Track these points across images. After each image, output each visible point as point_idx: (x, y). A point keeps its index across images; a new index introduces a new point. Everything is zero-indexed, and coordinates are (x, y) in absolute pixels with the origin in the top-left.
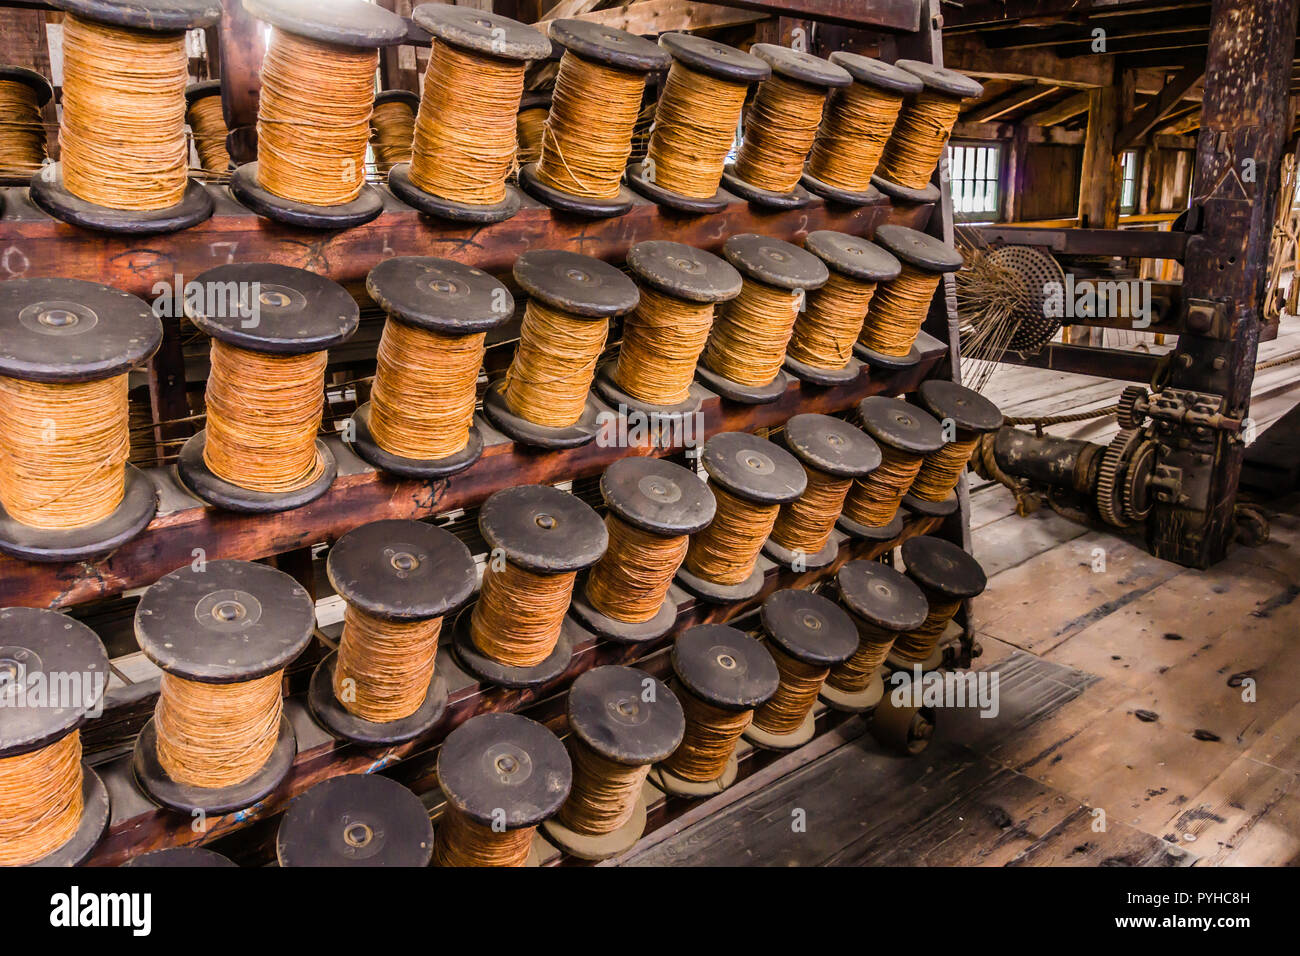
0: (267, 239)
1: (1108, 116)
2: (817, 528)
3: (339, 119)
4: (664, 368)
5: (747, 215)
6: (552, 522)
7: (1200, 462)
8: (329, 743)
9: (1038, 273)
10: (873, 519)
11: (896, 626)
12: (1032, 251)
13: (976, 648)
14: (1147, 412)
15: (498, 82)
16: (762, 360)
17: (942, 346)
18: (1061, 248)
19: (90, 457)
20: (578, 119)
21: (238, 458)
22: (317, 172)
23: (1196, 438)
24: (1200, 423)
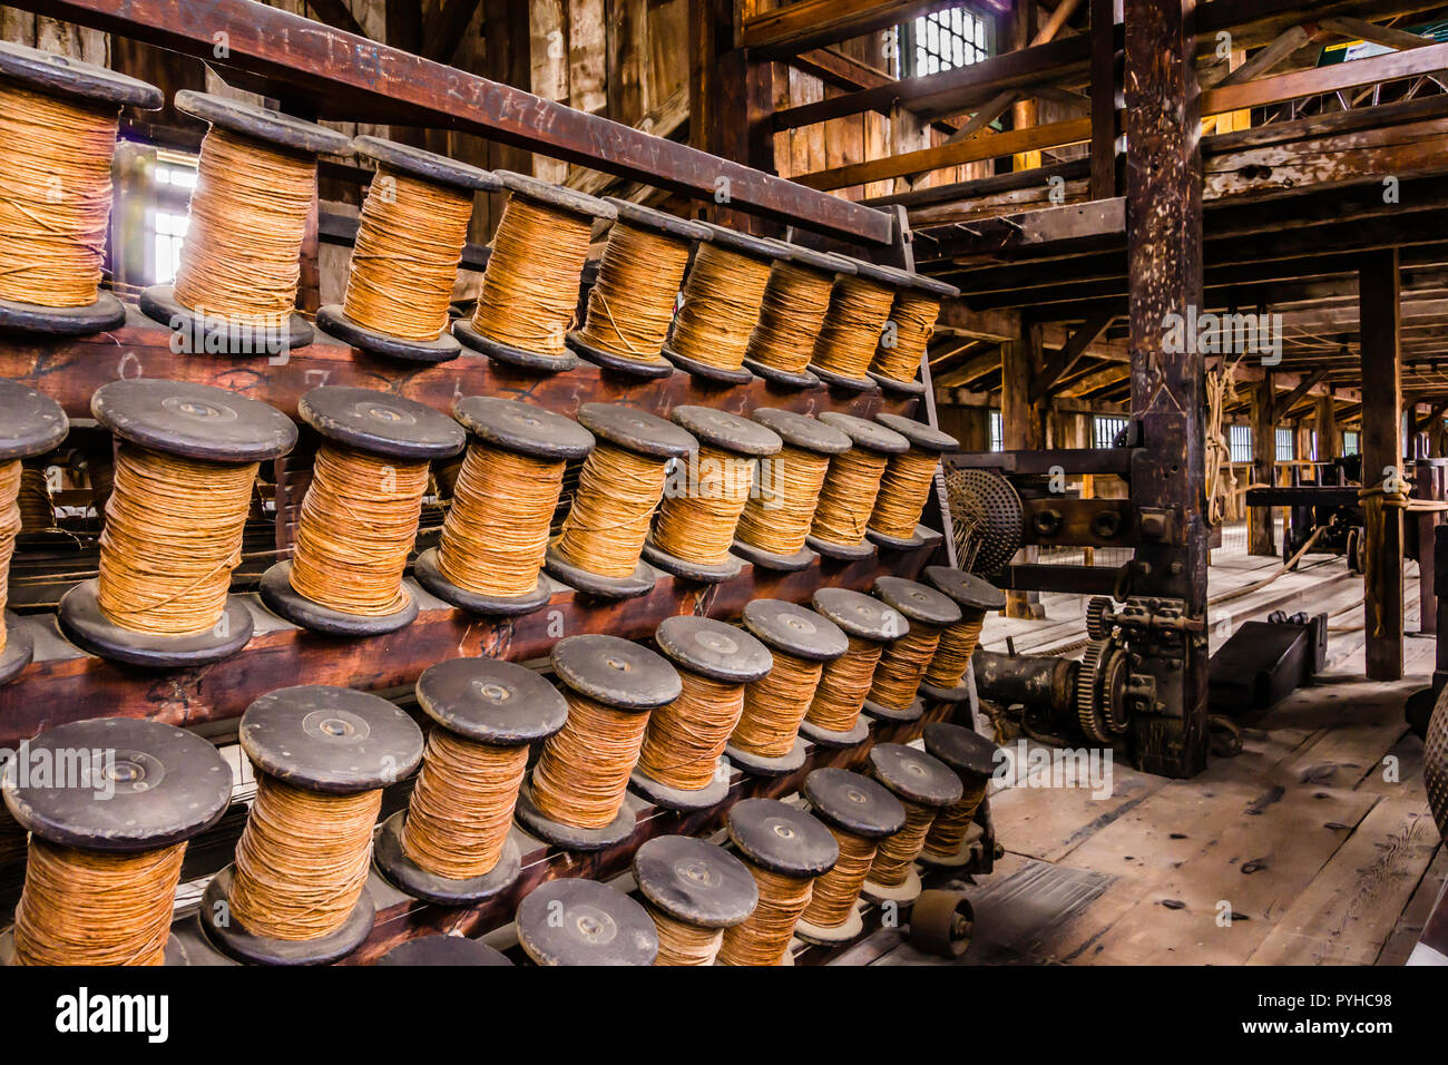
0: (356, 371)
1: (1021, 367)
2: (850, 701)
3: (438, 257)
4: (710, 526)
5: (764, 392)
6: (626, 666)
7: (1171, 667)
8: (403, 904)
9: (993, 494)
10: (897, 701)
11: (936, 801)
12: (984, 473)
13: (998, 849)
14: (1115, 621)
15: (572, 238)
16: (793, 527)
17: (939, 535)
18: (1012, 469)
19: (214, 553)
20: (629, 283)
21: (335, 577)
22: (412, 307)
23: (1165, 643)
24: (1166, 627)
